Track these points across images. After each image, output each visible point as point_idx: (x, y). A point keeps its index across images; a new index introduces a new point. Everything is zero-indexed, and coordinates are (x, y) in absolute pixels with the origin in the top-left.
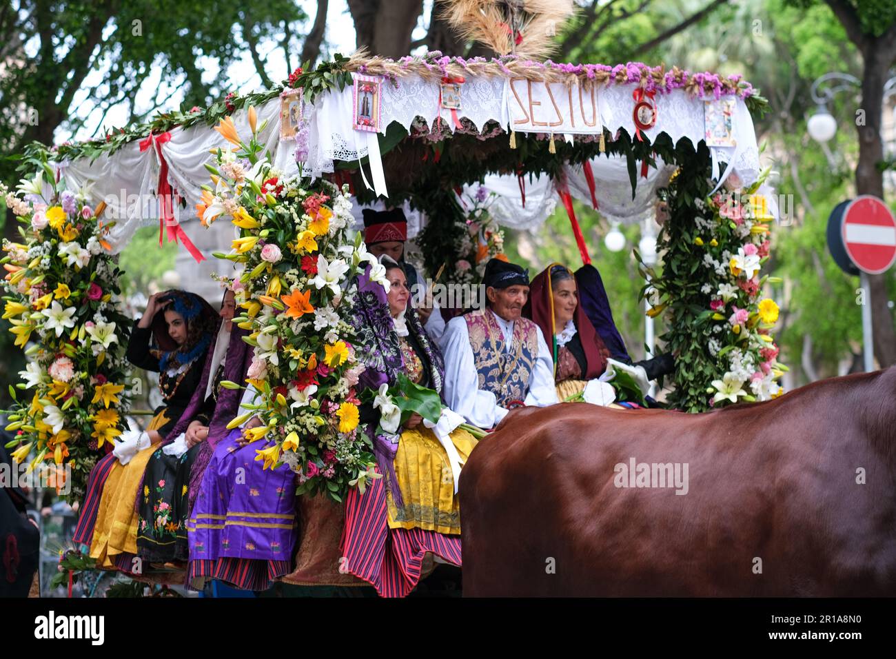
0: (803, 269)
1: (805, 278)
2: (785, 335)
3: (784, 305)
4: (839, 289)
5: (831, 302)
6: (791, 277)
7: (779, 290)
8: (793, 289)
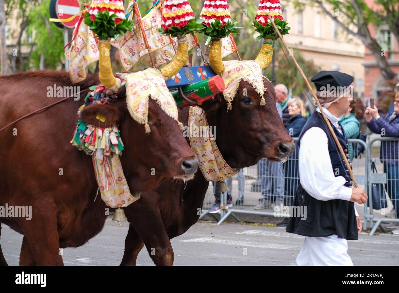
0: (41, 25)
1: (41, 29)
2: (32, 54)
3: (32, 41)
4: (56, 34)
5: (53, 41)
6: (36, 28)
7: (30, 35)
8: (36, 34)
